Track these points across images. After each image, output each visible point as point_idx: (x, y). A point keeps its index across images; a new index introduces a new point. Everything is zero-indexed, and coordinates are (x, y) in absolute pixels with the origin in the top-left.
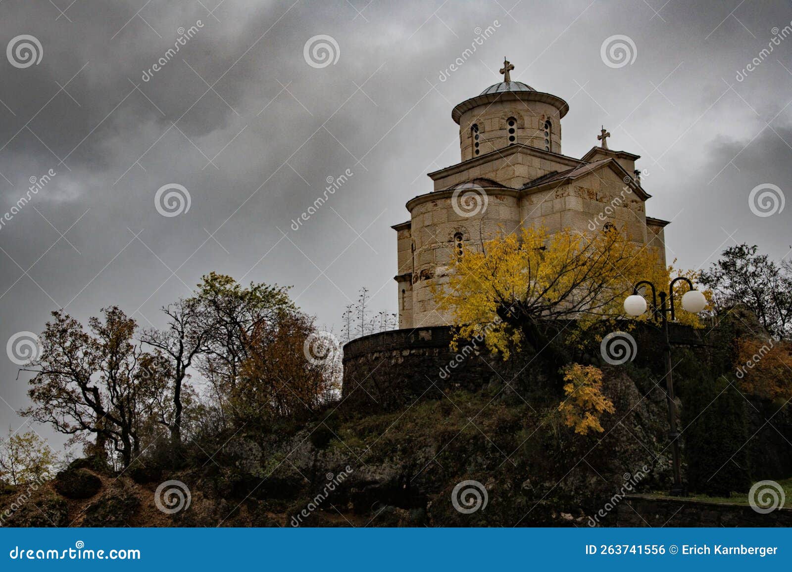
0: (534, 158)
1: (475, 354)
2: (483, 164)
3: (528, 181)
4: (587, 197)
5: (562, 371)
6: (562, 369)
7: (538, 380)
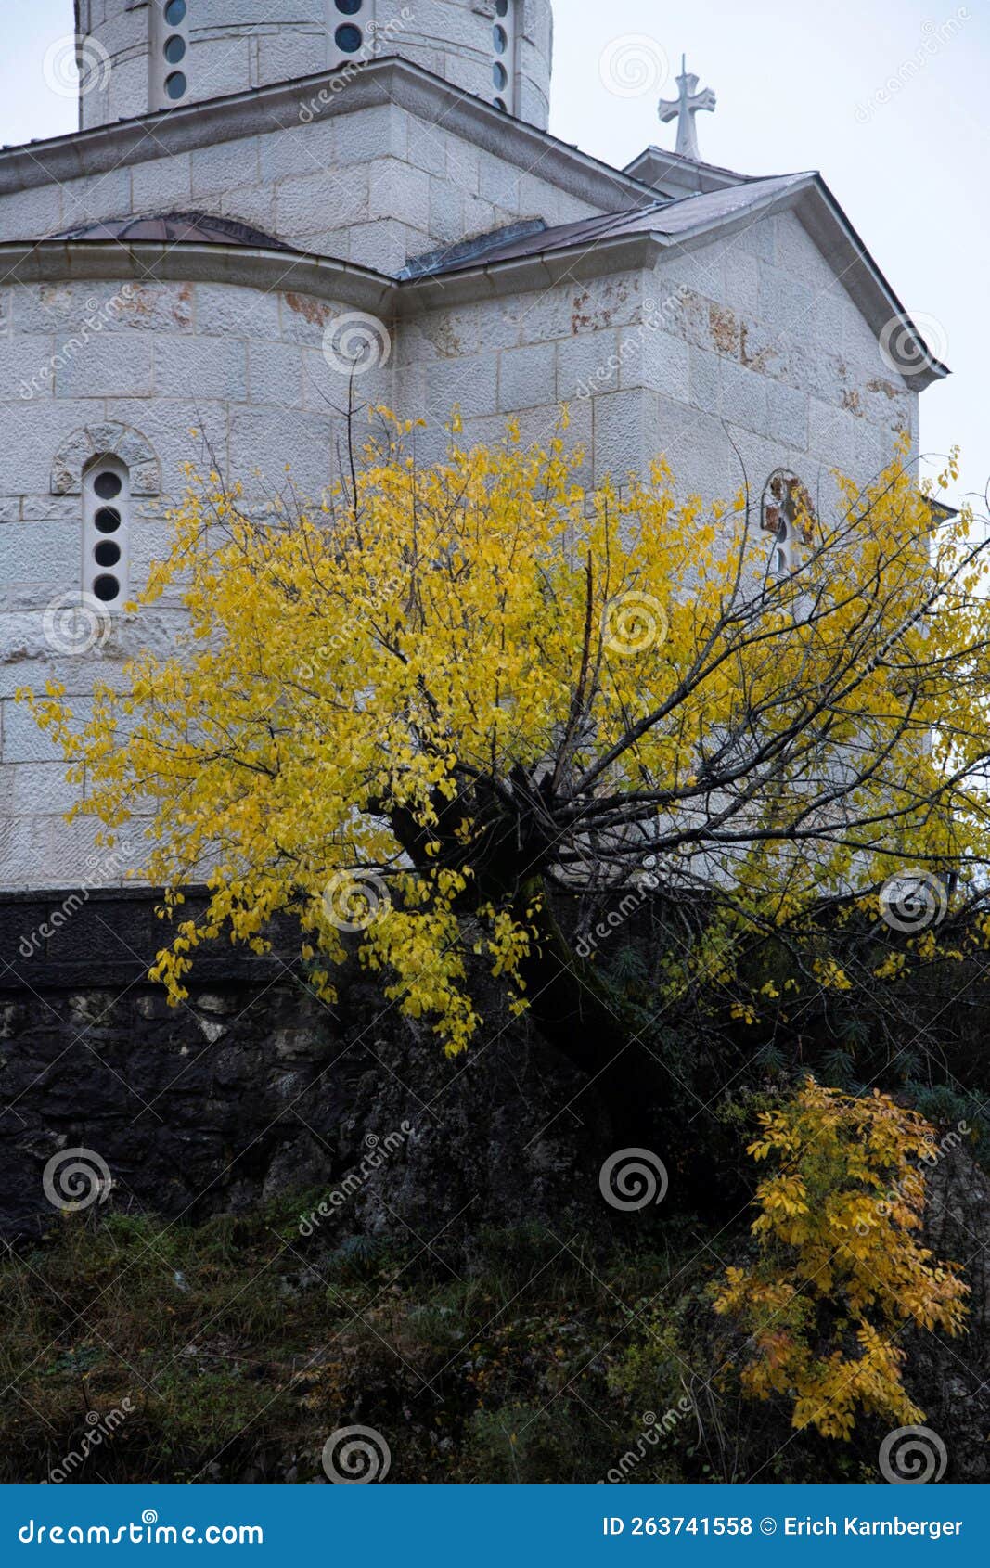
0: (453, 140)
1: (201, 1032)
2: (207, 143)
3: (429, 246)
4: (708, 341)
5: (739, 1112)
6: (738, 1098)
7: (529, 1166)
